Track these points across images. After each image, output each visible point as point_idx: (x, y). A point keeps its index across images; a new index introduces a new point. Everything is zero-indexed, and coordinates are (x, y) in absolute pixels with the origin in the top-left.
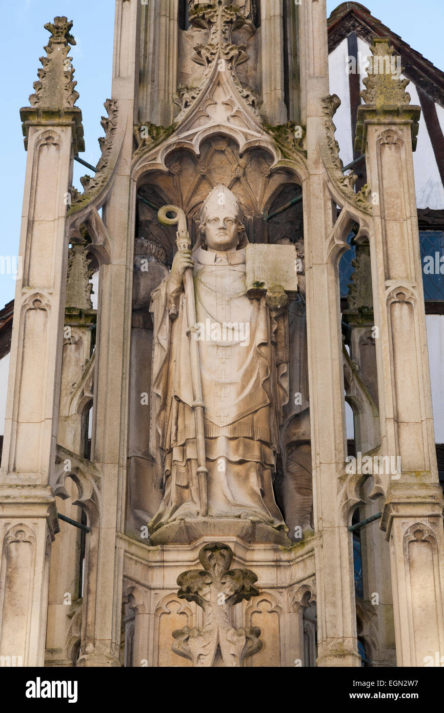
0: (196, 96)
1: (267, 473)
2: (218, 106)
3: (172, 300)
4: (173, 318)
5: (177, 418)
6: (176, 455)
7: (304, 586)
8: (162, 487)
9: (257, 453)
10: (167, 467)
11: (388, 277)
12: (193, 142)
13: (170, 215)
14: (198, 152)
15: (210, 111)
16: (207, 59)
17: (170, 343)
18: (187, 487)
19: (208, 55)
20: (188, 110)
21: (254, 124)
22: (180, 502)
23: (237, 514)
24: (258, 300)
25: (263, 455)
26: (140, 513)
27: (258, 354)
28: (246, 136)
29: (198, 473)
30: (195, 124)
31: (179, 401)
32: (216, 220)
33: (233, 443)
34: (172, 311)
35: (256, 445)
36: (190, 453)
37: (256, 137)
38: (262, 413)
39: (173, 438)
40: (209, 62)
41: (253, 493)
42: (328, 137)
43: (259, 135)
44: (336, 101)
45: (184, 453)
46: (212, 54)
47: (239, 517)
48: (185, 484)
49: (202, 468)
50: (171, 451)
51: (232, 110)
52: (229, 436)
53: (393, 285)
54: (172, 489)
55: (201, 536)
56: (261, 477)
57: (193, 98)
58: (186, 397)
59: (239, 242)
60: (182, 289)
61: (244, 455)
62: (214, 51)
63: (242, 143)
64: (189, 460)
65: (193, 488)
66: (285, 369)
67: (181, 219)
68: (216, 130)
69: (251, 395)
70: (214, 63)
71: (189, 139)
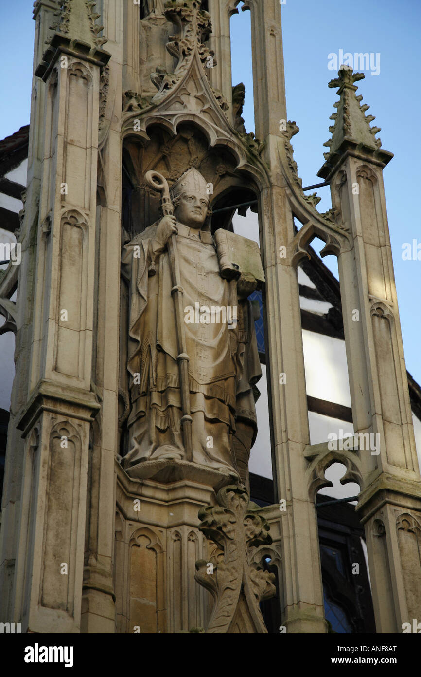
0: (176, 82)
2: (190, 98)
3: (153, 258)
4: (151, 274)
6: (156, 399)
9: (227, 416)
10: (142, 409)
12: (172, 122)
14: (175, 132)
15: (184, 99)
16: (184, 52)
18: (166, 431)
19: (186, 50)
20: (168, 92)
21: (224, 124)
22: (158, 443)
23: (216, 467)
24: (231, 280)
28: (218, 133)
30: (172, 107)
31: (161, 350)
32: (194, 198)
33: (209, 402)
34: (153, 268)
35: (226, 408)
36: (173, 400)
37: (227, 137)
38: (232, 382)
39: (154, 382)
40: (185, 55)
41: (226, 451)
42: (288, 157)
43: (229, 136)
45: (165, 399)
46: (188, 49)
48: (164, 427)
50: (149, 394)
51: (204, 106)
52: (206, 393)
55: (181, 479)
57: (174, 82)
58: (169, 347)
60: (166, 249)
61: (218, 415)
62: (191, 47)
63: (214, 138)
64: (170, 406)
65: (176, 433)
68: (191, 119)
69: (224, 363)
71: (169, 118)
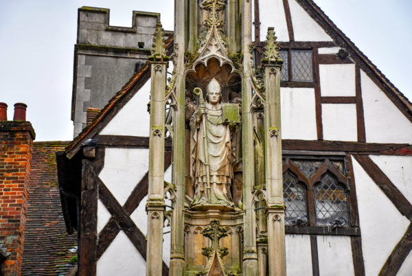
1: (229, 187)
2: (213, 46)
3: (198, 123)
4: (198, 130)
6: (200, 180)
7: (240, 226)
8: (194, 189)
9: (225, 180)
10: (196, 183)
11: (270, 126)
13: (198, 91)
14: (206, 65)
15: (210, 48)
17: (197, 139)
19: (210, 25)
20: (203, 48)
21: (226, 54)
22: (201, 196)
24: (227, 125)
25: (228, 181)
26: (187, 196)
27: (226, 146)
28: (223, 60)
29: (207, 188)
30: (206, 54)
31: (200, 161)
32: (213, 93)
33: (218, 177)
34: (198, 127)
35: (225, 178)
36: (204, 181)
37: (227, 60)
38: (227, 166)
39: (199, 173)
40: (210, 27)
41: (224, 195)
45: (202, 180)
47: (220, 204)
48: (203, 191)
49: (209, 187)
50: (198, 178)
51: (218, 48)
52: (217, 175)
53: (272, 129)
54: (198, 190)
55: (208, 210)
56: (227, 189)
57: (205, 43)
58: (203, 161)
59: (220, 102)
60: (201, 120)
61: (222, 181)
62: (212, 23)
63: (222, 62)
64: (204, 183)
65: (205, 193)
66: (234, 149)
67: (201, 93)
68: (213, 57)
69: (224, 160)
70: (211, 29)
71: (204, 60)
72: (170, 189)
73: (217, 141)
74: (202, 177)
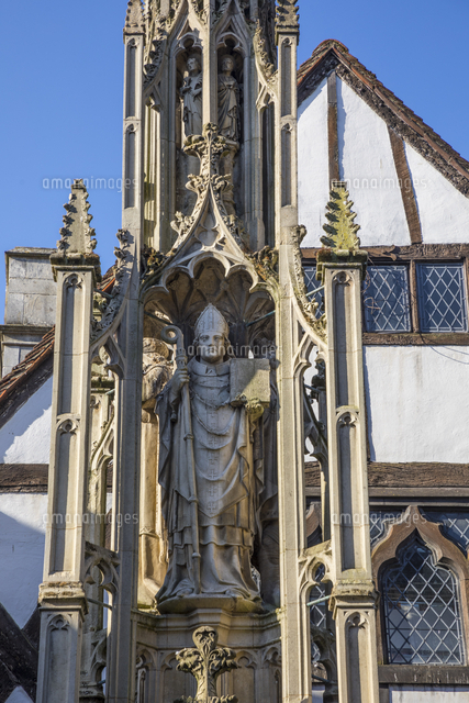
0: (190, 224)
1: (248, 555)
2: (208, 232)
3: (172, 407)
4: (174, 423)
5: (177, 509)
6: (177, 539)
7: (274, 648)
9: (238, 538)
10: (170, 548)
12: (189, 267)
14: (192, 276)
16: (199, 189)
17: (172, 443)
18: (185, 566)
19: (200, 186)
20: (185, 237)
21: (237, 251)
22: (180, 579)
23: (223, 590)
24: (240, 408)
25: (244, 539)
27: (240, 455)
28: (232, 261)
29: (193, 558)
30: (190, 250)
31: (178, 495)
32: (207, 337)
33: (221, 530)
34: (173, 416)
35: (238, 531)
36: (187, 539)
37: (239, 262)
38: (244, 504)
39: (174, 525)
40: (201, 192)
41: (234, 573)
43: (241, 260)
44: (302, 230)
45: (182, 538)
47: (224, 593)
48: (183, 563)
49: (197, 554)
50: (172, 535)
51: (220, 237)
52: (217, 524)
53: (342, 410)
54: (173, 568)
56: (242, 558)
57: (188, 227)
58: (184, 493)
60: (180, 399)
61: (228, 541)
62: (205, 182)
63: (228, 268)
64: (186, 545)
65: (189, 569)
66: (260, 464)
67: (178, 338)
68: (207, 256)
69: (234, 491)
70: (204, 194)
71: (186, 263)
72: (102, 561)
73: (216, 447)
74: (182, 532)
